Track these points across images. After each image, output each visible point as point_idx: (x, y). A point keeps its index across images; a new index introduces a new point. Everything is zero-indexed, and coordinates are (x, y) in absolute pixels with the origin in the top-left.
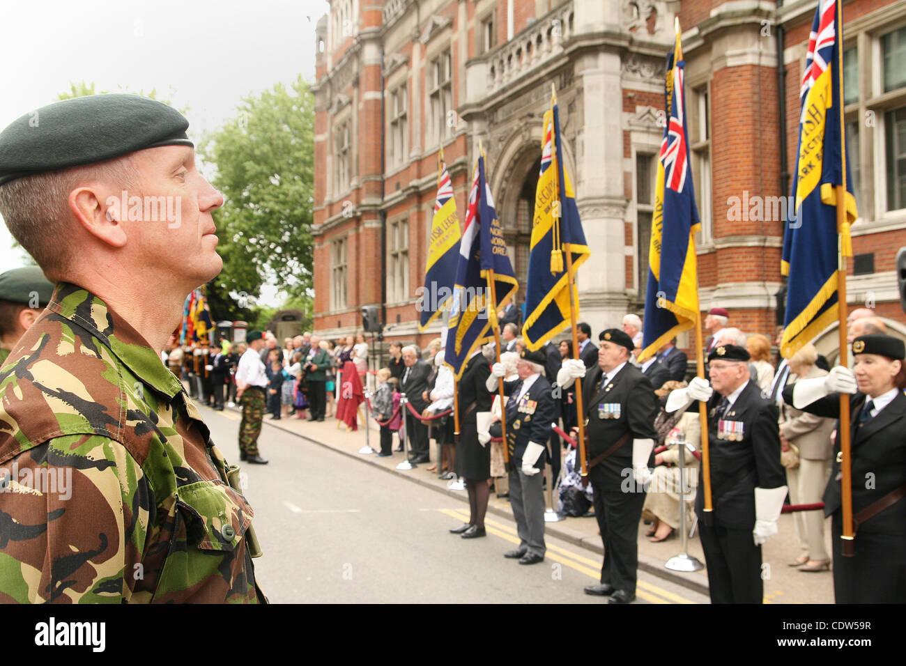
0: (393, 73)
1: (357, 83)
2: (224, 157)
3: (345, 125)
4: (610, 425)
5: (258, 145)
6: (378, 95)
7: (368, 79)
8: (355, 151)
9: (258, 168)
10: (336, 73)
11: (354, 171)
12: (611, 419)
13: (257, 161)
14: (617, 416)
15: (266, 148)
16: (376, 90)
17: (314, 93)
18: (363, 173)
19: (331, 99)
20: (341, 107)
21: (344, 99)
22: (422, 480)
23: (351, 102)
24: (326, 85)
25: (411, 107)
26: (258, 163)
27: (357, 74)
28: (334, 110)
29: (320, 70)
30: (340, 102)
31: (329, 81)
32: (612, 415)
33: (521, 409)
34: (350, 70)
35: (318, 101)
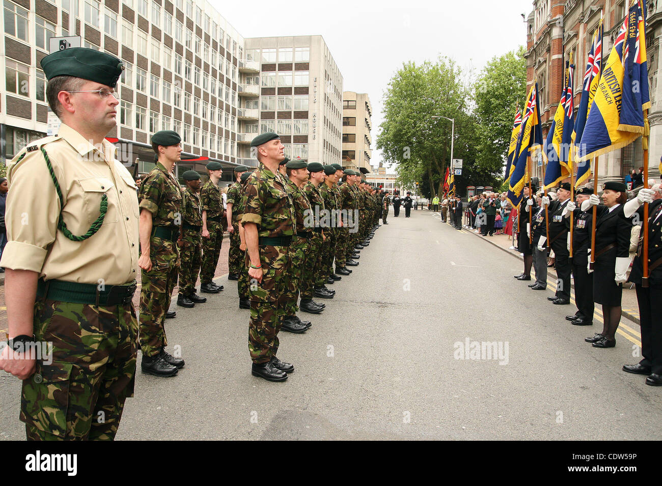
0: (568, 42)
1: (549, 50)
2: (480, 96)
3: (542, 75)
4: (557, 225)
5: (497, 89)
6: (560, 56)
7: (555, 47)
8: (547, 90)
9: (498, 102)
10: (538, 45)
11: (546, 101)
12: (558, 222)
13: (497, 97)
14: (560, 221)
15: (501, 91)
16: (559, 53)
17: (526, 57)
18: (550, 103)
19: (535, 60)
20: (540, 65)
21: (542, 59)
22: (512, 253)
23: (545, 61)
24: (533, 52)
25: (577, 62)
26: (498, 99)
27: (549, 44)
28: (537, 66)
29: (530, 44)
30: (540, 62)
31: (534, 50)
32: (558, 220)
33: (537, 220)
34: (545, 43)
35: (529, 62)
